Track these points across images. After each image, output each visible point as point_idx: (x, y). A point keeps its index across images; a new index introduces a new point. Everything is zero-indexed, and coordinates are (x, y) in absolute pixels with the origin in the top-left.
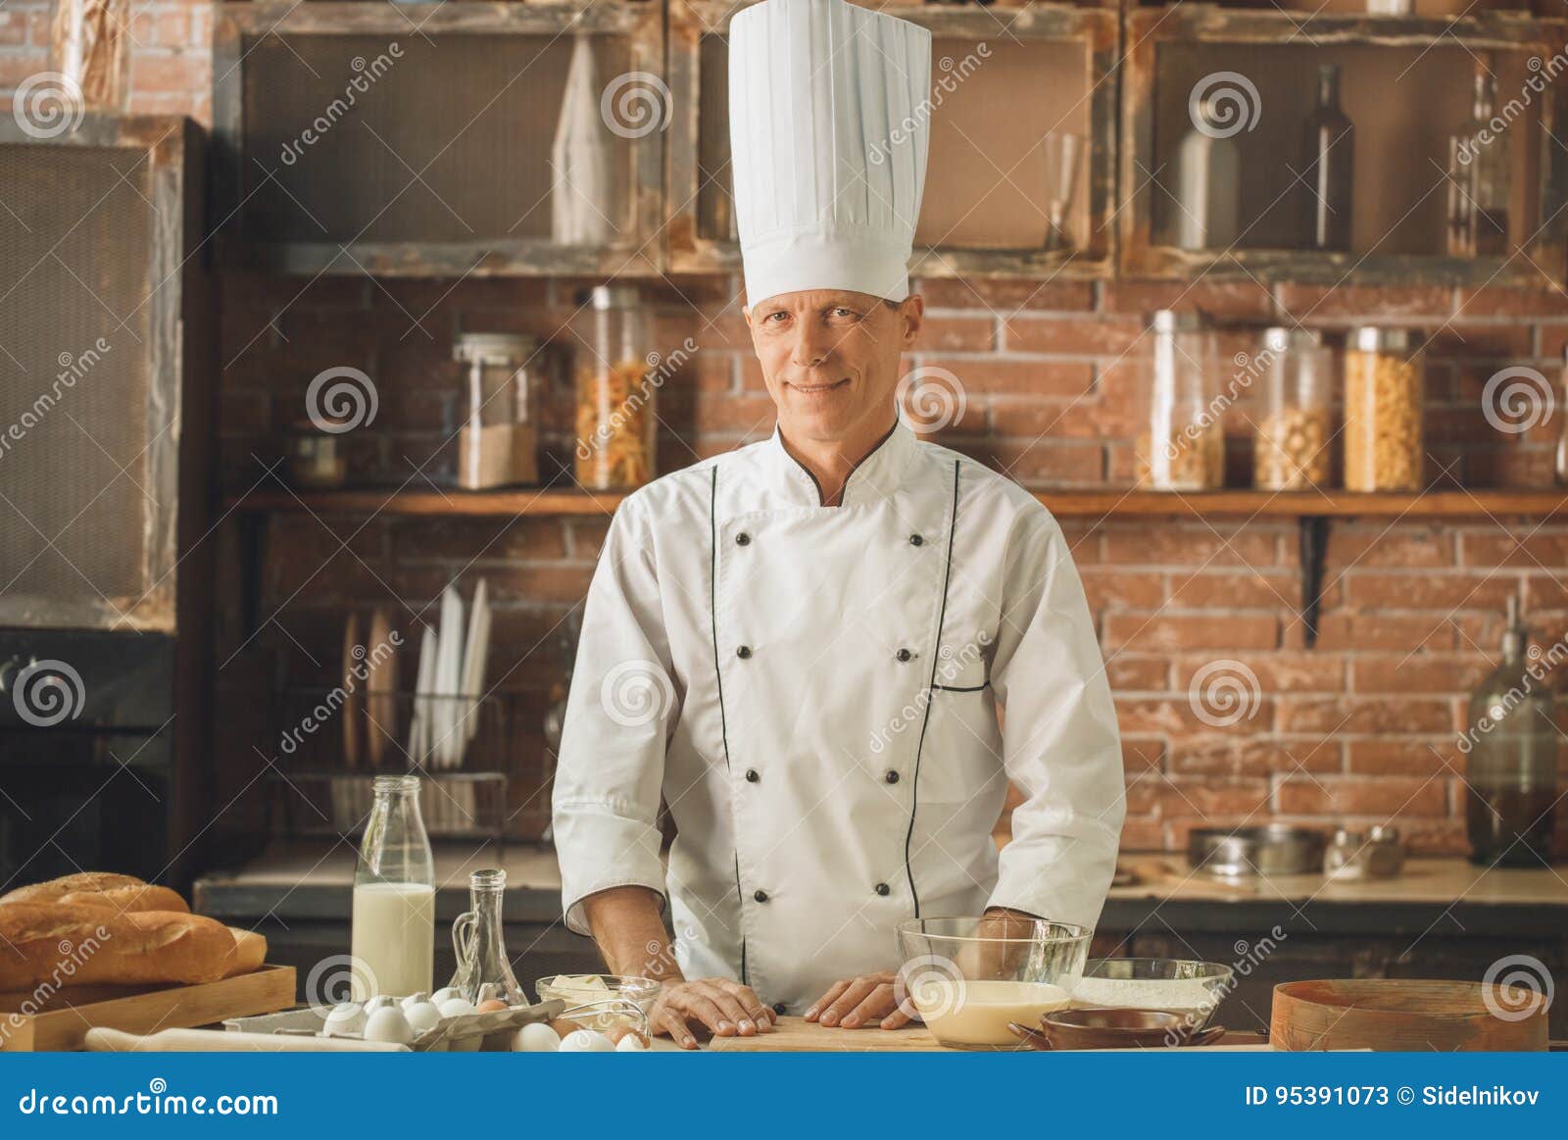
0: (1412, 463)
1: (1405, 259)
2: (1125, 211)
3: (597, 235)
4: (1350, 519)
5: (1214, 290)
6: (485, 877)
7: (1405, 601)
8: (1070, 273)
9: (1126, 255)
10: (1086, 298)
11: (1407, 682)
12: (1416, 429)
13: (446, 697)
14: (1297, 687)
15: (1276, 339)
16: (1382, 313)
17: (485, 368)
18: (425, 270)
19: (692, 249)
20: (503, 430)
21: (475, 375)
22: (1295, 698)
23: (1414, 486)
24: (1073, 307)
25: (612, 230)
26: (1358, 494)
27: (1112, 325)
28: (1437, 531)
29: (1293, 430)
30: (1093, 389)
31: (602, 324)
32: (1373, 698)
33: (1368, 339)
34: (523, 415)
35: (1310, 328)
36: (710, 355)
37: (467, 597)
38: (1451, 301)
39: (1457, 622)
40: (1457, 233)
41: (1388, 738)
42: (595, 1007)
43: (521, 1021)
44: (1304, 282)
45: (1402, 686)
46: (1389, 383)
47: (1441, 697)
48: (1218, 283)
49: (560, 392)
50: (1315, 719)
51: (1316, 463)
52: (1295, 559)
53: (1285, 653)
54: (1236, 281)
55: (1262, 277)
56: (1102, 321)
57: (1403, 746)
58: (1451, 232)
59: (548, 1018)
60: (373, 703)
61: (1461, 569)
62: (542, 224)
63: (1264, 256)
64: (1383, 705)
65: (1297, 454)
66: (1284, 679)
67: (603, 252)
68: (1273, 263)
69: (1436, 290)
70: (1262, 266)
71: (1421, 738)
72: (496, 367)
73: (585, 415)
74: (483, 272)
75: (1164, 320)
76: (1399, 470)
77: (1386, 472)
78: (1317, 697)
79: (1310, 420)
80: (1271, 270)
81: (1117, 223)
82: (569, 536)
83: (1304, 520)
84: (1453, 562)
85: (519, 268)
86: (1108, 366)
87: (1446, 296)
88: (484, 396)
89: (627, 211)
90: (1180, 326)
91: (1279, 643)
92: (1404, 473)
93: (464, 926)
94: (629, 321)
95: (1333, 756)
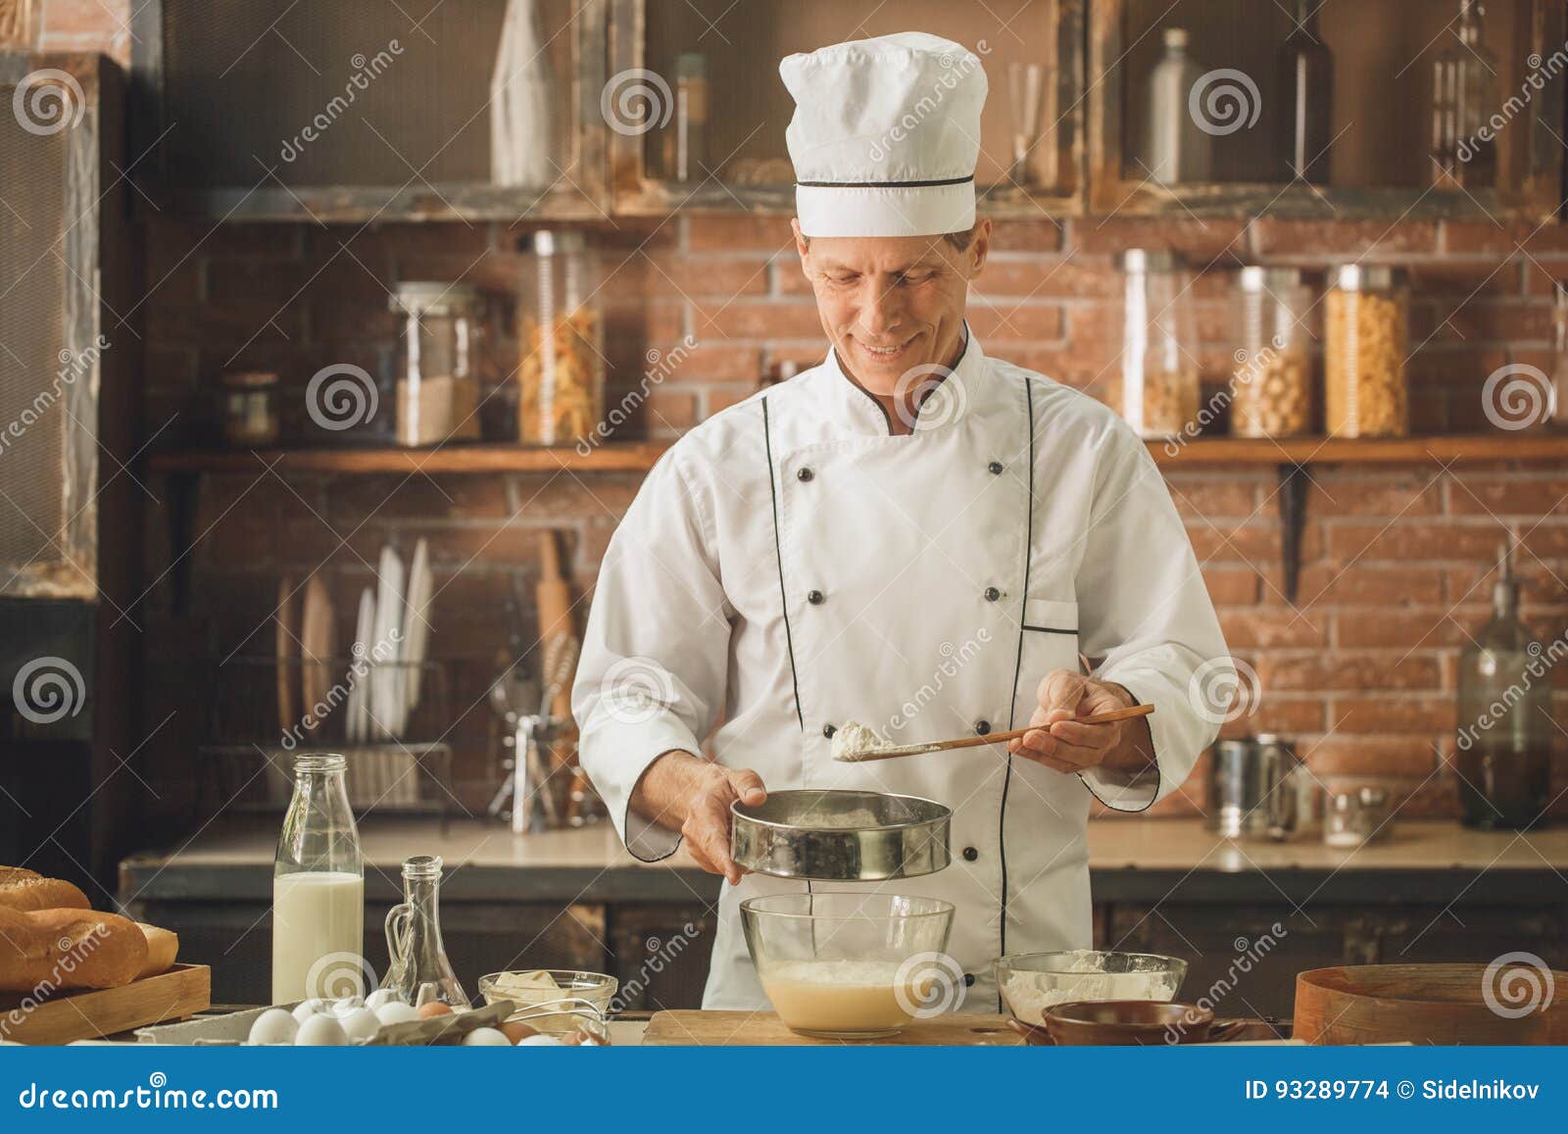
0: (1397, 408)
1: (1389, 193)
2: (1094, 145)
3: (538, 179)
4: (1332, 466)
5: (1186, 227)
6: (419, 865)
7: (1389, 551)
8: (1038, 210)
9: (1096, 189)
10: (1052, 237)
11: (1392, 638)
12: (1401, 372)
13: (384, 664)
14: (1277, 643)
15: (1252, 278)
16: (1362, 250)
17: (423, 318)
18: (358, 215)
19: (638, 189)
20: (443, 383)
21: (412, 327)
22: (1276, 655)
23: (1399, 431)
24: (1040, 248)
25: (554, 170)
26: (1341, 440)
27: (1080, 267)
28: (1423, 480)
29: (1272, 374)
30: (1060, 332)
31: (545, 270)
32: (1359, 653)
33: (1349, 277)
34: (463, 369)
35: (1289, 267)
36: (658, 304)
37: (406, 559)
38: (1435, 237)
39: (1443, 574)
40: (1443, 164)
41: (1373, 695)
42: (546, 1008)
43: (467, 1026)
44: (1283, 217)
45: (1389, 641)
46: (1372, 322)
47: (1428, 652)
48: (1190, 219)
49: (502, 342)
50: (1297, 675)
51: (1296, 408)
52: (1274, 510)
53: (1265, 609)
54: (1209, 218)
55: (1239, 212)
56: (1070, 261)
57: (1389, 703)
58: (1436, 162)
59: (496, 1021)
60: (308, 672)
61: (1447, 518)
62: (481, 167)
63: (1241, 190)
64: (1368, 662)
65: (1277, 399)
66: (1264, 635)
67: (545, 194)
68: (1250, 197)
69: (1420, 227)
70: (1238, 200)
71: (1409, 696)
72: (435, 317)
73: (528, 366)
74: (419, 216)
75: (1136, 260)
76: (1383, 414)
77: (1370, 417)
78: (1299, 653)
79: (1288, 363)
80: (1248, 205)
81: (1086, 158)
82: (513, 494)
83: (1283, 468)
84: (1440, 510)
85: (455, 212)
86: (1077, 309)
87: (1429, 233)
88: (424, 348)
89: (570, 151)
90: (1151, 268)
91: (1258, 598)
92: (1388, 417)
93: (397, 919)
94: (573, 268)
95: (1316, 715)
